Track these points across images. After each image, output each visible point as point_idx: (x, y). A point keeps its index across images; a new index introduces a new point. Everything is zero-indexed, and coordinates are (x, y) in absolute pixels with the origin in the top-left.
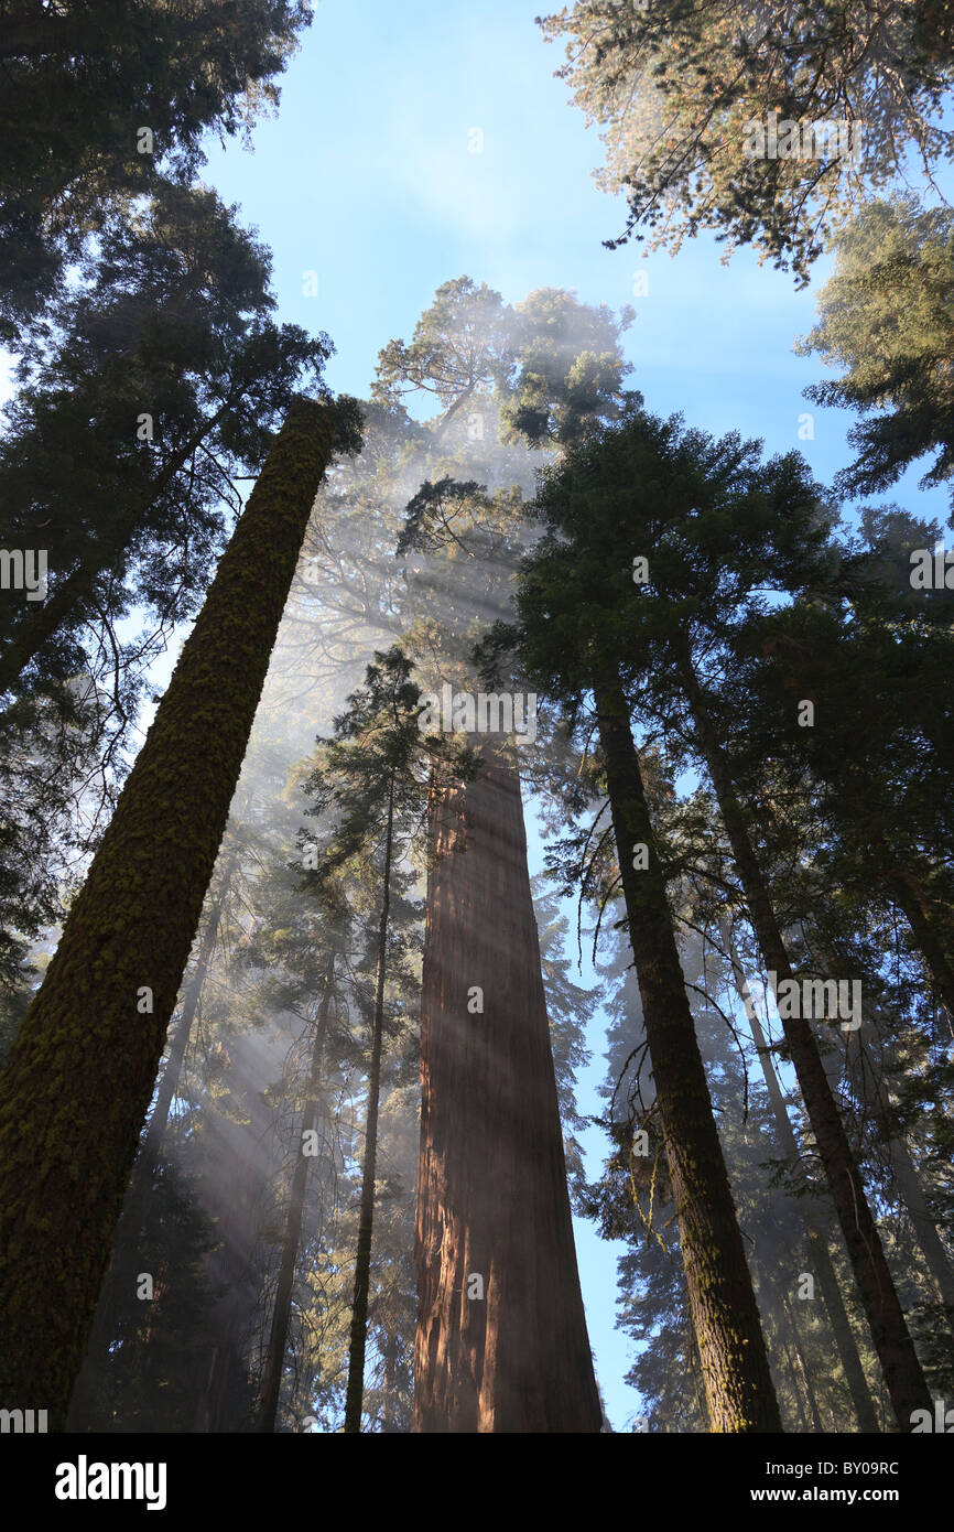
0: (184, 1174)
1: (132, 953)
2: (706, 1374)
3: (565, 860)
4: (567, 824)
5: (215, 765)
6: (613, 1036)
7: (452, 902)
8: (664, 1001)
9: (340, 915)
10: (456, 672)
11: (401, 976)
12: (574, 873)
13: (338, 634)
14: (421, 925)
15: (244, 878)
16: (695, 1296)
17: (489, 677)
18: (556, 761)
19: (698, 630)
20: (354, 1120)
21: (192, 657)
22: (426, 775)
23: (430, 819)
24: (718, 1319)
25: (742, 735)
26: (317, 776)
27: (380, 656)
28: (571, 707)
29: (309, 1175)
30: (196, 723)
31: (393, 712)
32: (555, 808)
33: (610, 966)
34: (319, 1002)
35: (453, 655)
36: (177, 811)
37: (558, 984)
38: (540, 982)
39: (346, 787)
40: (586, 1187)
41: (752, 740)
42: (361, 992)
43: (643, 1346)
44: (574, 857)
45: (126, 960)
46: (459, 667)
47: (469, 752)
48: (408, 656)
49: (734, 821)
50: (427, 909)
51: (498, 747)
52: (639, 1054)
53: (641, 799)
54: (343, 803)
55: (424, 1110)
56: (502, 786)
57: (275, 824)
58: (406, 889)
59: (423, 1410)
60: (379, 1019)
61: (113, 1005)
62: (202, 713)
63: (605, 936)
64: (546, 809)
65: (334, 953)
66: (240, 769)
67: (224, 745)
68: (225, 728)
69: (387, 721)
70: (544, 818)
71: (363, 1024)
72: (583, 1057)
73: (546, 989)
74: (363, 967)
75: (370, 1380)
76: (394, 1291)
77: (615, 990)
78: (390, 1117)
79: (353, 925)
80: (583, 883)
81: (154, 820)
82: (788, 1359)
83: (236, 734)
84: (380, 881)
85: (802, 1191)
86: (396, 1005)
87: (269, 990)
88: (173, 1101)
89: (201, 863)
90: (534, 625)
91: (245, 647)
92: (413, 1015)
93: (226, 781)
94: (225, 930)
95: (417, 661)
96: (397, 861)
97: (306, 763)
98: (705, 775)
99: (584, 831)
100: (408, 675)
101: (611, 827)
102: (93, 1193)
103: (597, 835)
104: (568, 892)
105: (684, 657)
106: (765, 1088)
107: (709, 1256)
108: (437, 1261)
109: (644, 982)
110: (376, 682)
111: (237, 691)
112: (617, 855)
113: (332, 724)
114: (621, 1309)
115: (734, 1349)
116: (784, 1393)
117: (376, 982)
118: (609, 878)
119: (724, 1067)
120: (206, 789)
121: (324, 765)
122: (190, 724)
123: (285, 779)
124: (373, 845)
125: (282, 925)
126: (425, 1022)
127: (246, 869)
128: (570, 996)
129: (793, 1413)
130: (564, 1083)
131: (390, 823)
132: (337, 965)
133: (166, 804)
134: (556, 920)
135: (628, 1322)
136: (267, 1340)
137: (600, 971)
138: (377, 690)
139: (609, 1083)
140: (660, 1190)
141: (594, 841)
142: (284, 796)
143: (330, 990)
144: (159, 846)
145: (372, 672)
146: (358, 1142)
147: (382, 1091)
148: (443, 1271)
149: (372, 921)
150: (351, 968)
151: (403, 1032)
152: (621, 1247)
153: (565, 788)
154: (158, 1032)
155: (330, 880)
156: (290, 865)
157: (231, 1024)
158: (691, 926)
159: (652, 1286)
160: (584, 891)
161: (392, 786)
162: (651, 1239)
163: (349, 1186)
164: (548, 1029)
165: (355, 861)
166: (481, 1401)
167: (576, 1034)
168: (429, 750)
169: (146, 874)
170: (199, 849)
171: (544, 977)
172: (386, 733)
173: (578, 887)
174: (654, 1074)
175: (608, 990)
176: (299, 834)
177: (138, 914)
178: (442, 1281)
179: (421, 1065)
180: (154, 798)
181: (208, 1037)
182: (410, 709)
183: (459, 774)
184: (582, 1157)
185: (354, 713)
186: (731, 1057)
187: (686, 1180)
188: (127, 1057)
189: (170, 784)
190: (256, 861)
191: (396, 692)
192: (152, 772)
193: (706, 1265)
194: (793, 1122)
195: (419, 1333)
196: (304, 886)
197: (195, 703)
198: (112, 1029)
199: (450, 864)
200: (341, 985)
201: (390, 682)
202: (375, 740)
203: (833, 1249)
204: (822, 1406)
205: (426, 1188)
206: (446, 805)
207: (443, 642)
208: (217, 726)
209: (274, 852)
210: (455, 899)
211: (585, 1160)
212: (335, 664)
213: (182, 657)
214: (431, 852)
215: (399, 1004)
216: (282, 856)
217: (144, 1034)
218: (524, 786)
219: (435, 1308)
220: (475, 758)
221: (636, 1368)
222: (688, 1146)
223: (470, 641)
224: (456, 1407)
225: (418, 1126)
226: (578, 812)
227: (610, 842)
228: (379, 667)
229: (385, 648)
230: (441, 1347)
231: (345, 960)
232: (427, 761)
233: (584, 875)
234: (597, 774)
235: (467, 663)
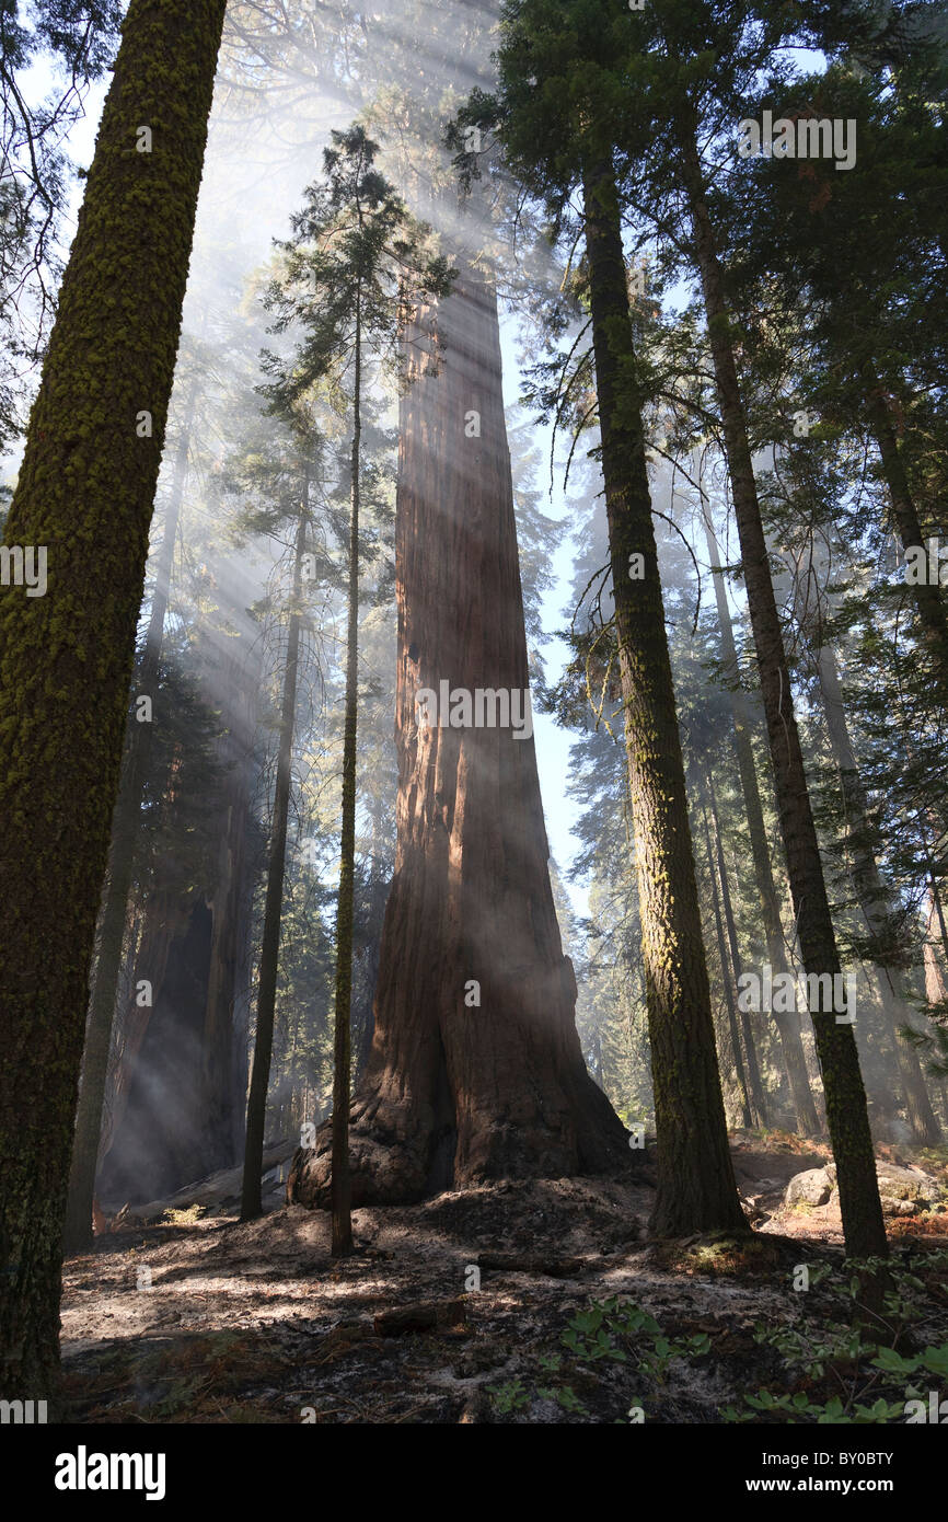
0: (185, 675)
1: (102, 460)
2: (636, 821)
3: (541, 385)
4: (545, 349)
5: (161, 257)
6: (578, 564)
7: (425, 430)
8: (630, 526)
9: (311, 441)
10: (426, 160)
11: (374, 503)
12: (550, 400)
13: (288, 106)
14: (394, 454)
15: (210, 402)
16: (633, 767)
17: (465, 166)
18: (538, 275)
19: (711, 104)
20: (337, 634)
21: (115, 118)
22: (395, 288)
23: (401, 338)
24: (651, 783)
25: (741, 243)
26: (276, 288)
27: (338, 137)
28: (556, 205)
29: (298, 677)
30: (131, 204)
31: (357, 210)
32: (533, 332)
33: (581, 499)
34: (296, 527)
35: (423, 138)
36: (125, 310)
37: (529, 514)
38: (511, 513)
39: (308, 301)
40: (545, 691)
41: (752, 249)
42: (336, 518)
43: (587, 808)
44: (551, 383)
45: (97, 467)
46: (430, 153)
47: (442, 259)
48: (371, 137)
49: (720, 338)
50: (399, 438)
51: (473, 257)
52: (602, 575)
53: (625, 316)
54: (307, 318)
55: (400, 624)
56: (479, 304)
57: (235, 344)
58: (377, 417)
59: (405, 846)
60: (355, 545)
61: (91, 510)
62: (137, 192)
63: (578, 469)
64: (524, 333)
65: (308, 480)
66: (188, 265)
67: (167, 233)
68: (166, 211)
69: (348, 221)
70: (521, 342)
71: (341, 549)
72: (549, 582)
73: (517, 519)
74: (337, 495)
75: (360, 830)
76: (378, 768)
77: (584, 522)
78: (369, 632)
79: (325, 452)
80: (559, 411)
81: (102, 320)
82: (703, 817)
83: (178, 220)
84: (351, 407)
85: (736, 687)
86: (371, 532)
87: (246, 516)
88: (166, 615)
89: (159, 369)
90: (518, 95)
91: (176, 106)
92: (387, 541)
93: (174, 277)
94: (196, 456)
95: (381, 144)
96: (367, 385)
97: (262, 271)
98: (697, 292)
99: (565, 356)
100: (372, 161)
101: (591, 350)
102: (102, 672)
103: (576, 359)
104: (542, 420)
105: (688, 140)
106: (716, 610)
107: (649, 739)
108: (414, 743)
109: (613, 510)
110: (336, 169)
111: (174, 165)
112: (595, 381)
113: (289, 223)
114: (570, 782)
115: (661, 804)
116: (698, 840)
117: (350, 507)
118: (585, 406)
119: (680, 593)
120: (154, 285)
121: (283, 275)
122: (124, 207)
123: (241, 291)
124: (340, 367)
125: (255, 451)
126: (400, 547)
127: (210, 392)
128: (541, 526)
129: (702, 854)
130: (530, 605)
131: (358, 342)
132: (311, 493)
133: (111, 301)
134: (530, 451)
135: (576, 792)
136: (272, 799)
137: (570, 503)
138: (336, 180)
139: (573, 606)
140: (611, 688)
141: (573, 365)
142: (242, 311)
143: (306, 517)
144: (112, 349)
145: (331, 157)
146: (342, 654)
147: (360, 608)
148: (420, 750)
149: (344, 449)
150: (326, 496)
151: (379, 557)
152: (574, 736)
153: (544, 307)
154: (140, 537)
155: (297, 404)
156: (257, 389)
157: (212, 548)
158: (664, 455)
159: (598, 766)
160: (559, 418)
161: (358, 300)
162: (598, 728)
163: (335, 689)
164: (517, 556)
165: (323, 383)
166: (452, 841)
167: (544, 561)
168: (399, 259)
169: (102, 380)
170: (155, 354)
171: (515, 507)
172: (349, 236)
173: (553, 415)
174: (615, 593)
175: (577, 521)
176: (261, 356)
177: (101, 421)
178: (419, 758)
179: (396, 586)
180: (97, 294)
181: (192, 559)
182: (374, 206)
183: (431, 287)
184: (544, 666)
185: (313, 209)
186: (688, 584)
187: (635, 680)
188: (113, 558)
189: (113, 278)
190: (219, 384)
191: (359, 184)
192: (90, 265)
193: (645, 746)
194: (736, 639)
195: (400, 795)
196: (272, 410)
197: (127, 179)
198: (95, 532)
199: (423, 389)
200: (317, 512)
201: (352, 170)
202: (338, 244)
203: (754, 740)
204: (726, 849)
205: (404, 687)
206: (417, 325)
207: (411, 120)
208: (155, 209)
209: (239, 375)
210: (428, 426)
211: (546, 669)
212: (288, 147)
213: (103, 118)
214: (402, 376)
215: (375, 532)
216: (246, 379)
217: (127, 538)
218: (501, 305)
219: (414, 777)
220: (448, 268)
221: (580, 824)
222: (640, 653)
223: (442, 119)
224: (432, 846)
225: (396, 640)
226: (558, 336)
227: (589, 367)
228: (338, 151)
229: (344, 127)
230: (419, 804)
231: (319, 488)
232: (396, 271)
233: (560, 402)
234: (580, 288)
235: (439, 148)
